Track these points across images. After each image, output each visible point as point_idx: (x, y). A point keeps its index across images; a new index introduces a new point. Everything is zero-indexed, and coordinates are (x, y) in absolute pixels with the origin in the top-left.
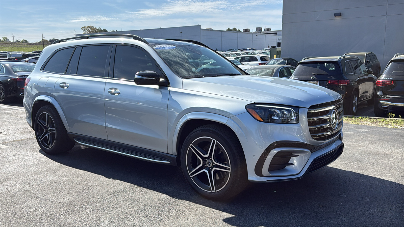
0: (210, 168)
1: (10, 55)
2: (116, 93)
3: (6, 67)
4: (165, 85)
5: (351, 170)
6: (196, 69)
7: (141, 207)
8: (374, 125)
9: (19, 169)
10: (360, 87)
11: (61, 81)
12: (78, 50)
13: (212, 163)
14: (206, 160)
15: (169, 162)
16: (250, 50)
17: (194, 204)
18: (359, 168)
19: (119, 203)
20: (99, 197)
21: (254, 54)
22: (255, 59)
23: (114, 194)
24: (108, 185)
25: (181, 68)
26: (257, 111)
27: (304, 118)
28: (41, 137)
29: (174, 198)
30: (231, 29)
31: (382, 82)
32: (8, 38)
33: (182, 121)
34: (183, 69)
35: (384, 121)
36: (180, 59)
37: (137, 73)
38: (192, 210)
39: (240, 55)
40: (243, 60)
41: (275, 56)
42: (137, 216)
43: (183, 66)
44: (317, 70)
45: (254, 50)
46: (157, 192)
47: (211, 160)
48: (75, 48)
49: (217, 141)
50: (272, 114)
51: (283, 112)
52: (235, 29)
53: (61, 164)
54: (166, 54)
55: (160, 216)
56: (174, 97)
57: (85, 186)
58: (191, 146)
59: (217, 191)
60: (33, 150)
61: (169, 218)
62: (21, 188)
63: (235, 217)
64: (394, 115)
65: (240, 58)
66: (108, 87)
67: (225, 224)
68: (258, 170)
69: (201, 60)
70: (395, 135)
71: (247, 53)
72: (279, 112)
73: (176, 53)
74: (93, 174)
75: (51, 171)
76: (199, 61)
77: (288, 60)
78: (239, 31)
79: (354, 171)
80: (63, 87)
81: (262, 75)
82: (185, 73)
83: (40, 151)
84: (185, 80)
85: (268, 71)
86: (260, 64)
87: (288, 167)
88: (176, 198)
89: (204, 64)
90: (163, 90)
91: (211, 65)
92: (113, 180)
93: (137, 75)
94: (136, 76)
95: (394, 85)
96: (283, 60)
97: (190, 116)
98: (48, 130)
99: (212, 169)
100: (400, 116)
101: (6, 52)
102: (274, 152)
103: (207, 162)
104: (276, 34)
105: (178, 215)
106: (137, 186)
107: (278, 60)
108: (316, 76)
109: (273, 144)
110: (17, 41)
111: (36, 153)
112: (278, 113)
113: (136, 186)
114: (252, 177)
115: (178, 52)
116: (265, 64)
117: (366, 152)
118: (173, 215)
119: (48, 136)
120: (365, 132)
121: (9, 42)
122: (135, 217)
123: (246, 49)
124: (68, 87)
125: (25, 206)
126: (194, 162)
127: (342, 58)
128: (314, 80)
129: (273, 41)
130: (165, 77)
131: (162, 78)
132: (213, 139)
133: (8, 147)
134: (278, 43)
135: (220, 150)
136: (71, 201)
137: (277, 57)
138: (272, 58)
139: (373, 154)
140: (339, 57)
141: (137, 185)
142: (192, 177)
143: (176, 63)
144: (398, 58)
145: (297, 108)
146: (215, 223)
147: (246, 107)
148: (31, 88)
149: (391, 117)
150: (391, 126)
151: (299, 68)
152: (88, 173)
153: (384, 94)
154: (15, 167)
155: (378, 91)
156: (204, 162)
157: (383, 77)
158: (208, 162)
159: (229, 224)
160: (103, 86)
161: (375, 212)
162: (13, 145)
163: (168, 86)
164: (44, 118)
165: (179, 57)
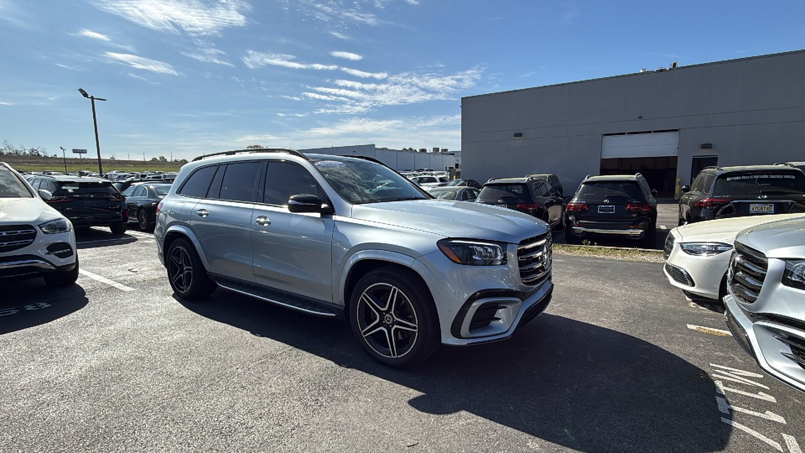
0: (389, 325)
1: (165, 176)
2: (265, 223)
3: (149, 189)
4: (328, 213)
5: (559, 314)
6: (371, 191)
7: (294, 382)
8: (569, 254)
9: (138, 323)
10: (549, 210)
11: (199, 207)
12: (222, 168)
13: (392, 319)
14: (384, 313)
15: (334, 315)
16: (427, 170)
17: (368, 375)
18: (566, 311)
19: (266, 376)
20: (238, 367)
21: (432, 175)
22: (434, 180)
23: (260, 362)
24: (253, 346)
25: (352, 191)
26: (453, 249)
27: (512, 256)
28: (174, 278)
29: (340, 365)
30: (407, 149)
31: (575, 206)
32: (165, 158)
33: (352, 261)
34: (356, 193)
35: (578, 249)
36: (352, 180)
37: (292, 197)
38: (365, 386)
39: (417, 175)
40: (421, 180)
41: (454, 177)
42: (288, 399)
43: (355, 190)
44: (504, 193)
45: (432, 170)
46: (319, 357)
47: (391, 315)
48: (218, 165)
49: (399, 290)
50: (472, 252)
51: (487, 250)
52: (411, 149)
53: (197, 314)
54: (336, 174)
55: (320, 399)
56: (341, 229)
57: (222, 348)
58: (364, 296)
59: (399, 357)
60: (165, 294)
61: (332, 402)
62: (132, 353)
63: (424, 395)
64: (589, 242)
65: (418, 179)
66: (256, 214)
67: (412, 409)
68: (456, 330)
69: (376, 181)
70: (595, 266)
71: (425, 174)
72: (482, 250)
73: (348, 173)
74: (236, 328)
75: (180, 326)
76: (373, 182)
77: (469, 181)
78: (415, 151)
79: (562, 316)
80: (201, 215)
81: (444, 198)
82: (358, 198)
83: (173, 296)
84: (356, 207)
85: (450, 193)
86: (439, 185)
87: (493, 323)
88: (343, 367)
89: (379, 185)
90: (327, 219)
91: (387, 185)
92: (261, 338)
93: (292, 199)
94: (290, 201)
95: (587, 209)
96: (463, 181)
97: (361, 256)
98: (183, 269)
99: (392, 327)
100: (595, 243)
101: (161, 173)
102: (476, 304)
103: (385, 317)
104: (453, 154)
105: (345, 395)
106: (293, 347)
107: (458, 182)
108: (503, 199)
109: (475, 294)
110: (176, 160)
111: (168, 298)
112: (481, 252)
113: (291, 347)
114: (448, 339)
115: (350, 173)
116: (445, 185)
117: (570, 288)
118: (338, 395)
119: (184, 276)
120: (561, 263)
121: (167, 161)
122: (285, 400)
123: (423, 170)
124: (207, 215)
125: (129, 385)
126: (368, 317)
127: (530, 179)
128: (502, 204)
129: (451, 162)
130: (329, 202)
131: (325, 203)
132: (394, 287)
133: (133, 289)
134: (456, 164)
135: (402, 301)
136: (198, 374)
137: (456, 179)
138: (451, 179)
139: (578, 291)
140: (527, 178)
141: (291, 345)
142: (365, 337)
143: (348, 186)
144: (591, 179)
145: (504, 244)
146: (398, 408)
147: (438, 243)
148: (166, 215)
149: (586, 245)
150: (587, 255)
151: (485, 190)
152: (230, 327)
153: (577, 219)
154: (134, 320)
155: (570, 216)
156: (381, 316)
157: (575, 200)
158: (387, 317)
159: (417, 408)
160: (249, 214)
161: (604, 378)
162: (141, 287)
163: (333, 215)
164: (178, 253)
165: (351, 178)
